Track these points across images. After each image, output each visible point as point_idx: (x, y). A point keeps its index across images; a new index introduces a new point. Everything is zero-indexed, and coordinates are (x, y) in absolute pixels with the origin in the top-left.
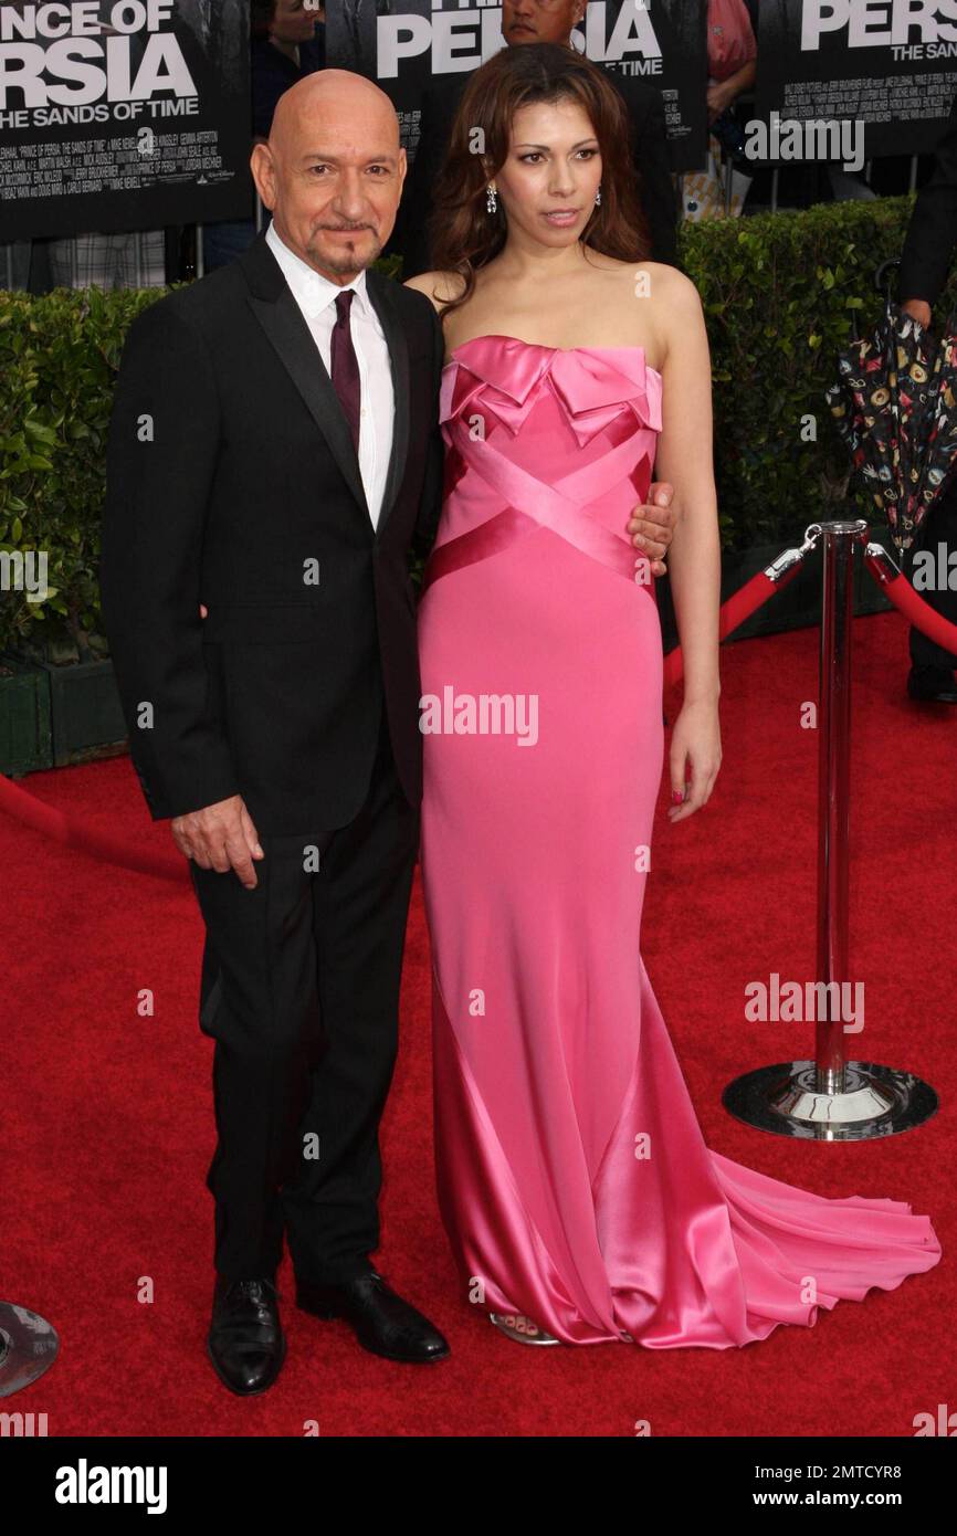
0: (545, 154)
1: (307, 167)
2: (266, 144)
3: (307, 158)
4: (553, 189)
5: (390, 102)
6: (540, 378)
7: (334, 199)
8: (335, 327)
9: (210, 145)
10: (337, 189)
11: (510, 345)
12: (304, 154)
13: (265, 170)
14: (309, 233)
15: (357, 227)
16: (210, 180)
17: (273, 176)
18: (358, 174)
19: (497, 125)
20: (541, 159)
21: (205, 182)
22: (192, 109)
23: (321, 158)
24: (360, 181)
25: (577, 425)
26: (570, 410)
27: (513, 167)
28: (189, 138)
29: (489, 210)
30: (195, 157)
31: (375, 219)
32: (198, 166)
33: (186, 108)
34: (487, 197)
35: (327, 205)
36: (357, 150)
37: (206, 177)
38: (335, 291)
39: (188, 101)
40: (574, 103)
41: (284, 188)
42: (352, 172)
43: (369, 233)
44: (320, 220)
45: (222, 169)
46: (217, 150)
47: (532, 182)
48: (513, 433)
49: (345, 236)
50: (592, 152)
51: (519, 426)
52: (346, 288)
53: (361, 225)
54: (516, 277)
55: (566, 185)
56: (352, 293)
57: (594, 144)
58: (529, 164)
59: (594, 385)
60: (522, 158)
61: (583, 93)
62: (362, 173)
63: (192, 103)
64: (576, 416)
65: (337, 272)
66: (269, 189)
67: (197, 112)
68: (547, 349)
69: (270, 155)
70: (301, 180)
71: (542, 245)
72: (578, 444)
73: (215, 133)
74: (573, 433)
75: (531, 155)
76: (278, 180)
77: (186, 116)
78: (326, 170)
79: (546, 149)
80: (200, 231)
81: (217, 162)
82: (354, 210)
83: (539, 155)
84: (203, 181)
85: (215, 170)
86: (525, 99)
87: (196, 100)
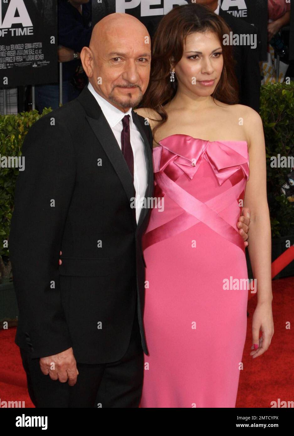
0: (200, 55)
1: (110, 58)
2: (88, 46)
3: (112, 54)
4: (204, 71)
5: (146, 29)
6: (202, 153)
7: (124, 73)
8: (123, 131)
9: (38, 49)
10: (125, 69)
11: (188, 138)
12: (109, 53)
13: (87, 59)
14: (110, 89)
15: (132, 86)
16: (38, 65)
17: (92, 62)
18: (134, 62)
19: (178, 42)
20: (197, 58)
21: (36, 66)
22: (30, 32)
23: (118, 54)
24: (136, 65)
25: (219, 175)
26: (216, 168)
27: (184, 61)
28: (29, 46)
29: (171, 81)
30: (32, 55)
31: (141, 83)
32: (33, 59)
33: (28, 32)
34: (170, 75)
35: (120, 76)
36: (134, 51)
37: (36, 64)
38: (122, 115)
39: (28, 28)
40: (212, 32)
41: (99, 67)
42: (132, 60)
43: (138, 89)
44: (116, 83)
45: (44, 60)
46: (42, 51)
47: (194, 67)
48: (190, 179)
49: (126, 91)
50: (219, 53)
51: (193, 175)
52: (127, 114)
53: (135, 85)
54: (183, 109)
55: (210, 69)
56: (128, 116)
57: (220, 50)
58: (192, 60)
59: (226, 157)
60: (189, 58)
61: (216, 26)
62: (136, 61)
63: (30, 30)
64: (220, 171)
65: (123, 107)
66: (89, 68)
67: (32, 34)
68: (204, 141)
69: (90, 52)
70: (107, 64)
71: (196, 95)
72: (219, 185)
73: (41, 44)
74: (217, 179)
75: (193, 56)
76: (95, 64)
77: (27, 35)
78: (119, 60)
79: (200, 53)
80: (33, 88)
81: (41, 57)
82: (133, 78)
83: (196, 56)
84: (35, 66)
85: (41, 61)
86: (190, 31)
87: (32, 28)
